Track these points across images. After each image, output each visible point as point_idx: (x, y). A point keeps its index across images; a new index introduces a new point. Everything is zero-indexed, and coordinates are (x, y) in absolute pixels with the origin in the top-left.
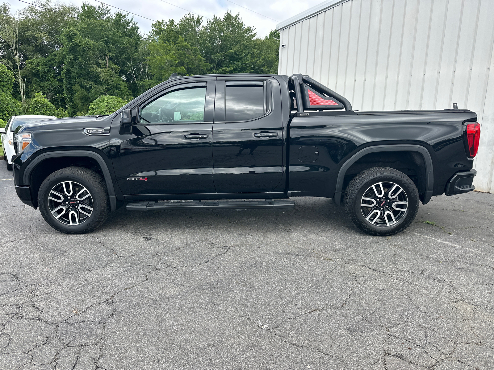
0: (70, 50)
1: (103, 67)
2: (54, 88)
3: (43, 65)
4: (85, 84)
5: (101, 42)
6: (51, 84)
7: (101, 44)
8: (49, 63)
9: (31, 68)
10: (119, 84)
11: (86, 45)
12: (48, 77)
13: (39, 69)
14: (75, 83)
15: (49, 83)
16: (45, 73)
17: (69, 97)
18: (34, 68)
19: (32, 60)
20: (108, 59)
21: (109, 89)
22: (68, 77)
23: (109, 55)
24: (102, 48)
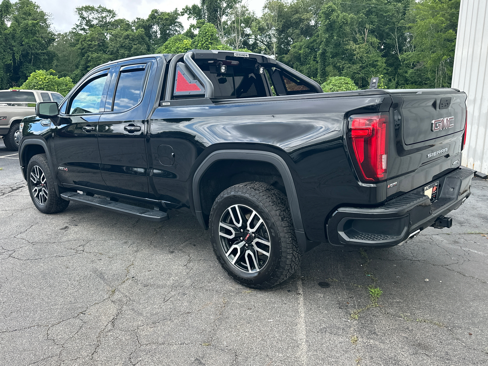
0: (328, 29)
1: (360, 43)
2: (312, 71)
3: (305, 48)
4: (338, 64)
5: (362, 14)
6: (310, 67)
7: (361, 16)
8: (311, 45)
9: (294, 52)
10: (376, 61)
11: (343, 20)
12: (308, 60)
13: (301, 53)
14: (329, 64)
15: (308, 66)
16: (306, 56)
17: (322, 80)
18: (297, 52)
19: (296, 44)
20: (367, 32)
21: (364, 68)
22: (323, 58)
23: (369, 28)
24: (361, 21)
